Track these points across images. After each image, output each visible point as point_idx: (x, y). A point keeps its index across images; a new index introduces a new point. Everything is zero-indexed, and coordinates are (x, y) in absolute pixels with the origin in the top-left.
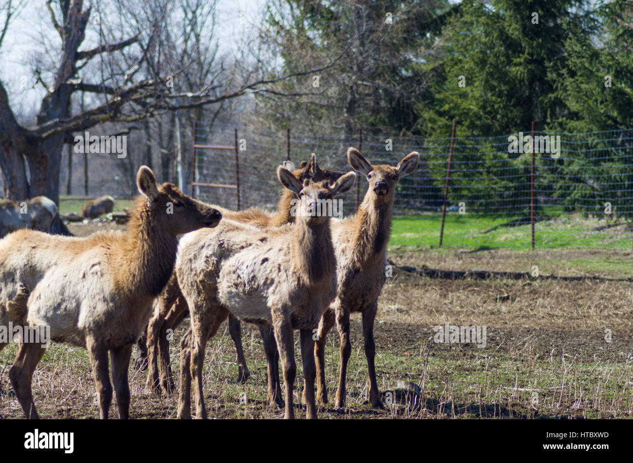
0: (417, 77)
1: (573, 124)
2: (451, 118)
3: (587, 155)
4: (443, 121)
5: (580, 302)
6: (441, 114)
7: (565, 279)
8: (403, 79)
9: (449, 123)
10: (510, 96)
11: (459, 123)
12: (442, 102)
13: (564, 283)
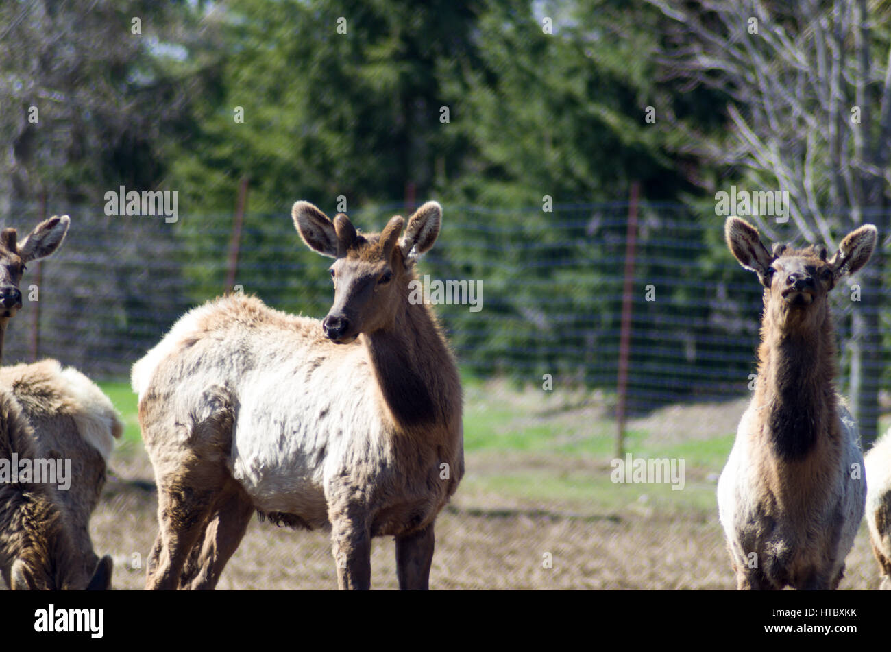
0: (165, 86)
1: (494, 190)
2: (235, 173)
3: (523, 257)
4: (218, 179)
5: (510, 560)
6: (215, 164)
7: (476, 513)
8: (134, 90)
9: (231, 184)
10: (362, 131)
11: (255, 184)
12: (217, 140)
13: (475, 522)
